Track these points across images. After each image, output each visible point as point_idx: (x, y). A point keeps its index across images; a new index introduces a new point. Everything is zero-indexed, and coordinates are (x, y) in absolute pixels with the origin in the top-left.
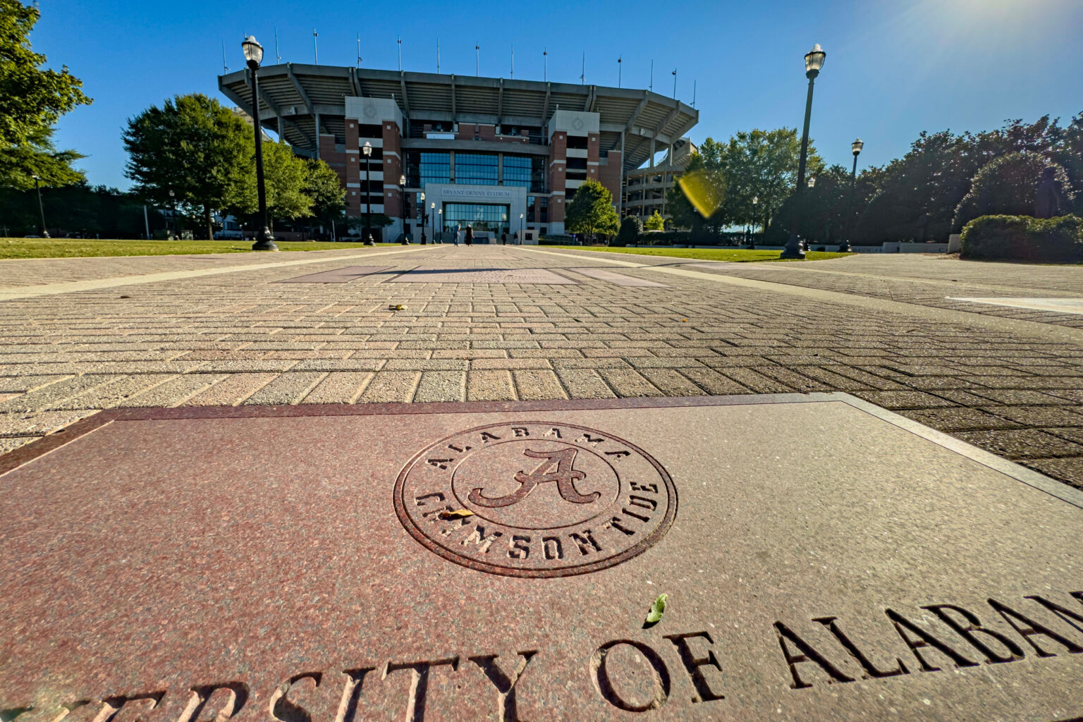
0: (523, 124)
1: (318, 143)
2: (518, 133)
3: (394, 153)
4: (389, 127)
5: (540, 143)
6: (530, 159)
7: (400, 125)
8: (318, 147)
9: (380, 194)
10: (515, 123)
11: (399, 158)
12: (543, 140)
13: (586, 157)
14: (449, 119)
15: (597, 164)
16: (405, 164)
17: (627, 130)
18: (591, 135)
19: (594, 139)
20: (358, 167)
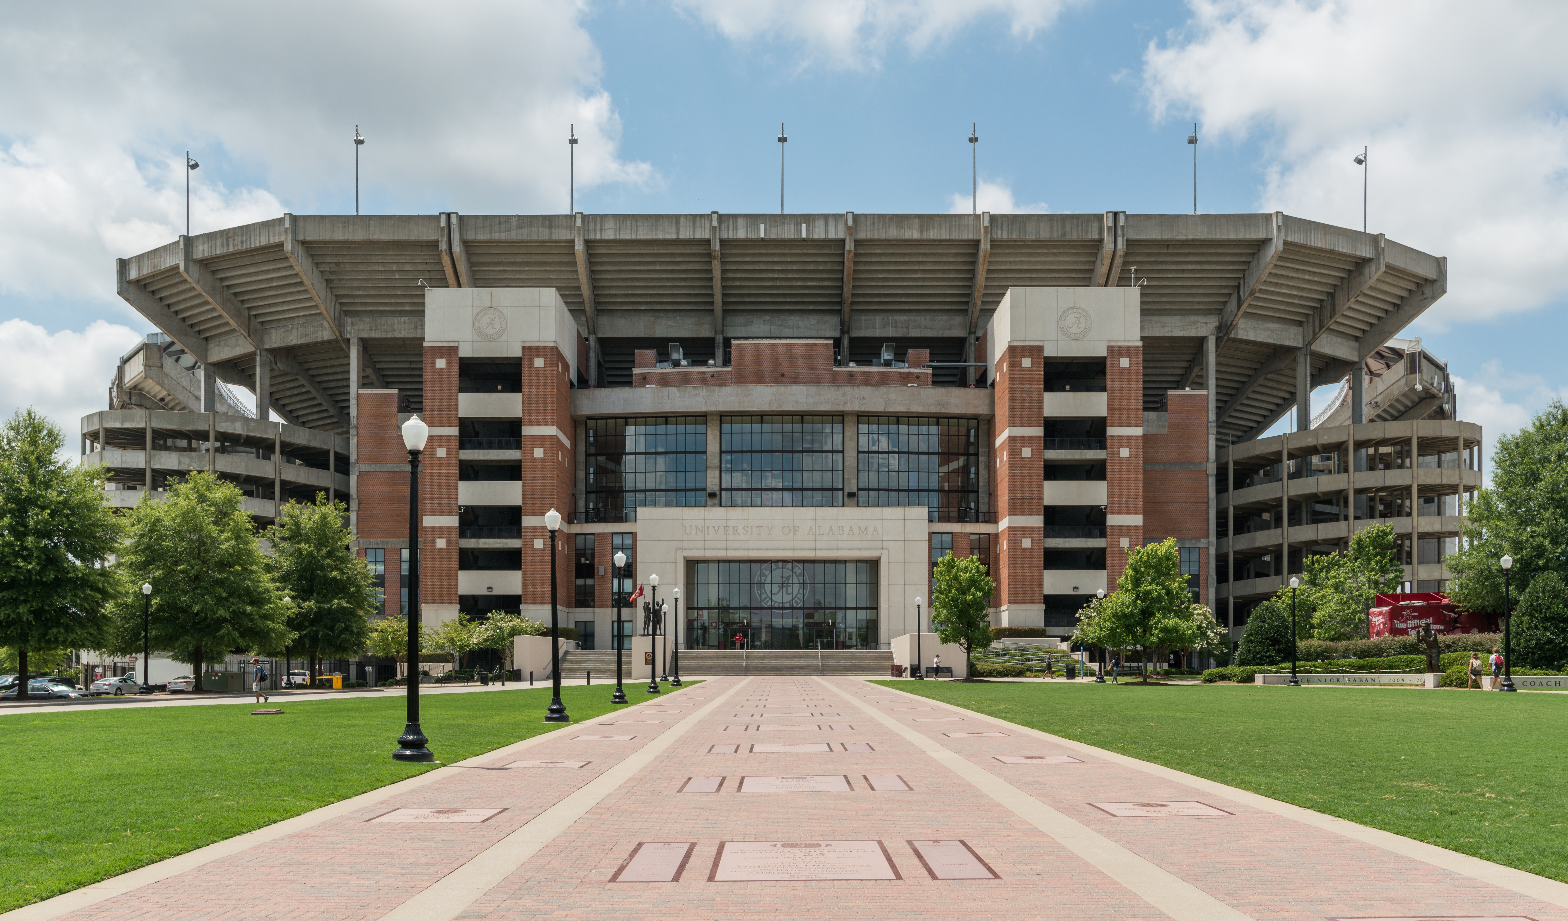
0: (914, 333)
1: (353, 412)
2: (900, 357)
3: (551, 431)
4: (539, 363)
5: (962, 383)
6: (934, 429)
7: (570, 353)
8: (354, 422)
9: (513, 543)
10: (891, 333)
11: (567, 442)
12: (972, 376)
13: (1103, 412)
14: (705, 332)
15: (1138, 431)
16: (582, 458)
17: (1223, 330)
18: (1116, 351)
19: (1125, 362)
20: (456, 471)
